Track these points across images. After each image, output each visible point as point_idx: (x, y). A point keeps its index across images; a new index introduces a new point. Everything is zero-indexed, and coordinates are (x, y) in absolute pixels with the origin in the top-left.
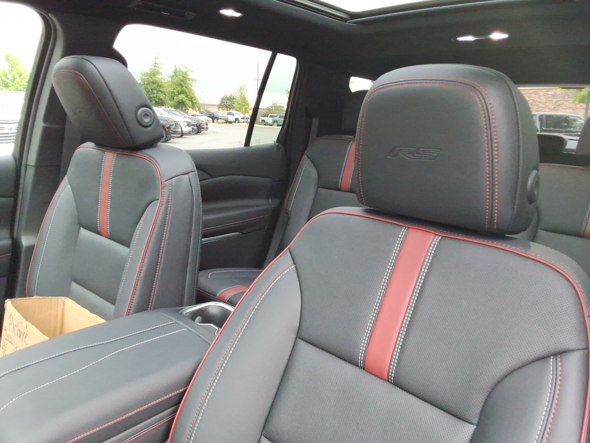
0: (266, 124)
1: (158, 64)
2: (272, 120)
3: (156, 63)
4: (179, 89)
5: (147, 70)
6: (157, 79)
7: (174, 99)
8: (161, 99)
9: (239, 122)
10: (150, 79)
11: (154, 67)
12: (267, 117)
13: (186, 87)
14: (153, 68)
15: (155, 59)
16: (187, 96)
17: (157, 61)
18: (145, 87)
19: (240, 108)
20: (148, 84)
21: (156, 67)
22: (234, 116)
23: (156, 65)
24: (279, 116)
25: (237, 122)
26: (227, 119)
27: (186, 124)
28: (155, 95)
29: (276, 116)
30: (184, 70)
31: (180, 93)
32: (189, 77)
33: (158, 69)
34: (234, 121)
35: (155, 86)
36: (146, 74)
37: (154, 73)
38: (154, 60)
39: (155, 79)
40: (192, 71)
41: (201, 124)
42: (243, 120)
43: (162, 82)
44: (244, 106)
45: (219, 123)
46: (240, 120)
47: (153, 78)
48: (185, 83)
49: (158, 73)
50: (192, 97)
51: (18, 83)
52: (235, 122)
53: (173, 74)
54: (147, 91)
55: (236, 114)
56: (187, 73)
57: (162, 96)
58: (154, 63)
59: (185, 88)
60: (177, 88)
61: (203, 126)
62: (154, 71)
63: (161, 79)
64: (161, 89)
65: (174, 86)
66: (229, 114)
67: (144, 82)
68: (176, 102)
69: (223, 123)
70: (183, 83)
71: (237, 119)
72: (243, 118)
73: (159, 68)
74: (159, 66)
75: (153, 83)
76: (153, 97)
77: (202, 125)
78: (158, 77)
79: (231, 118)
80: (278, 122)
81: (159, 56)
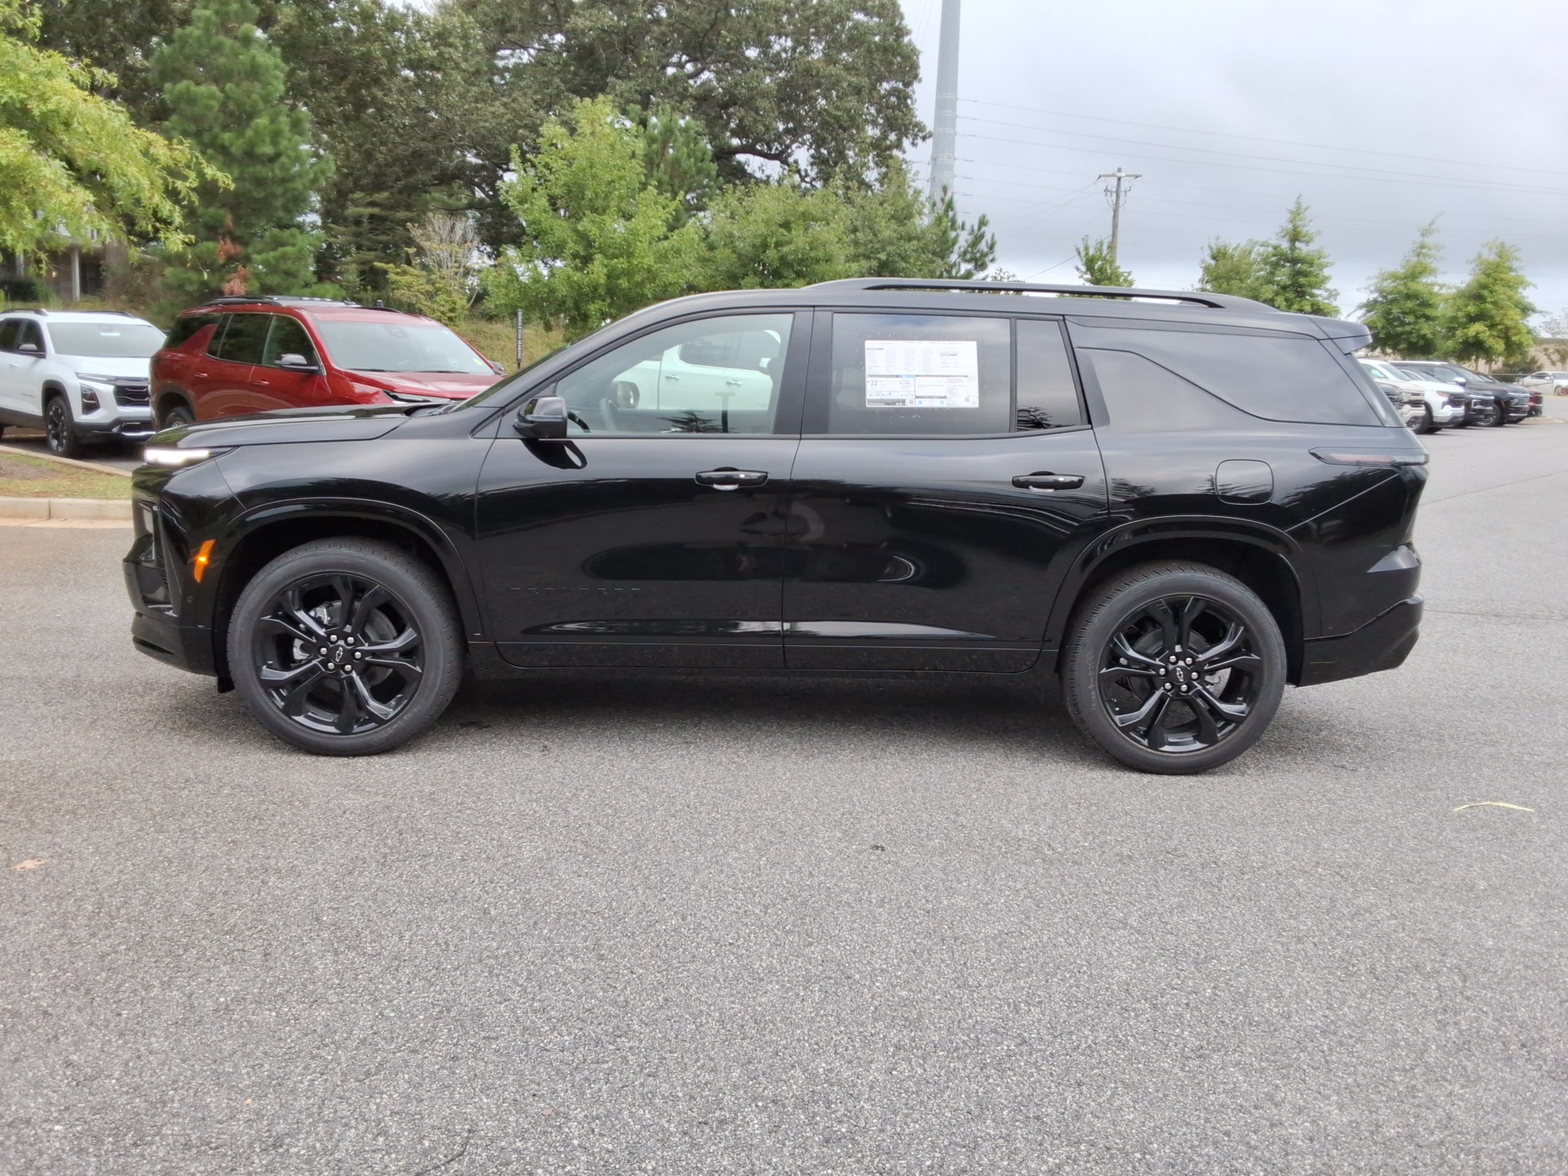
1: (1430, 249)
3: (1422, 247)
4: (1472, 309)
5: (1396, 266)
6: (1421, 287)
7: (1454, 336)
8: (1424, 337)
10: (1403, 288)
11: (1418, 256)
13: (1494, 303)
14: (1415, 259)
15: (1423, 235)
16: (1492, 327)
17: (1429, 240)
20: (1396, 300)
21: (1424, 255)
23: (1424, 251)
27: (1446, 399)
28: (1408, 328)
30: (1494, 258)
31: (1472, 319)
33: (1428, 261)
35: (1410, 304)
36: (1395, 277)
37: (1414, 273)
38: (1419, 239)
39: (1414, 286)
40: (1517, 259)
41: (1513, 398)
43: (1431, 293)
47: (1410, 284)
48: (1491, 292)
49: (1426, 271)
50: (1508, 329)
57: (1426, 329)
58: (1417, 245)
59: (1489, 306)
60: (1467, 306)
62: (1415, 266)
64: (1428, 311)
65: (1460, 302)
67: (1386, 298)
68: (1461, 343)
70: (1486, 293)
73: (1432, 257)
74: (1430, 253)
75: (1410, 297)
76: (1402, 333)
77: (1516, 401)
78: (1424, 280)
81: (1433, 227)
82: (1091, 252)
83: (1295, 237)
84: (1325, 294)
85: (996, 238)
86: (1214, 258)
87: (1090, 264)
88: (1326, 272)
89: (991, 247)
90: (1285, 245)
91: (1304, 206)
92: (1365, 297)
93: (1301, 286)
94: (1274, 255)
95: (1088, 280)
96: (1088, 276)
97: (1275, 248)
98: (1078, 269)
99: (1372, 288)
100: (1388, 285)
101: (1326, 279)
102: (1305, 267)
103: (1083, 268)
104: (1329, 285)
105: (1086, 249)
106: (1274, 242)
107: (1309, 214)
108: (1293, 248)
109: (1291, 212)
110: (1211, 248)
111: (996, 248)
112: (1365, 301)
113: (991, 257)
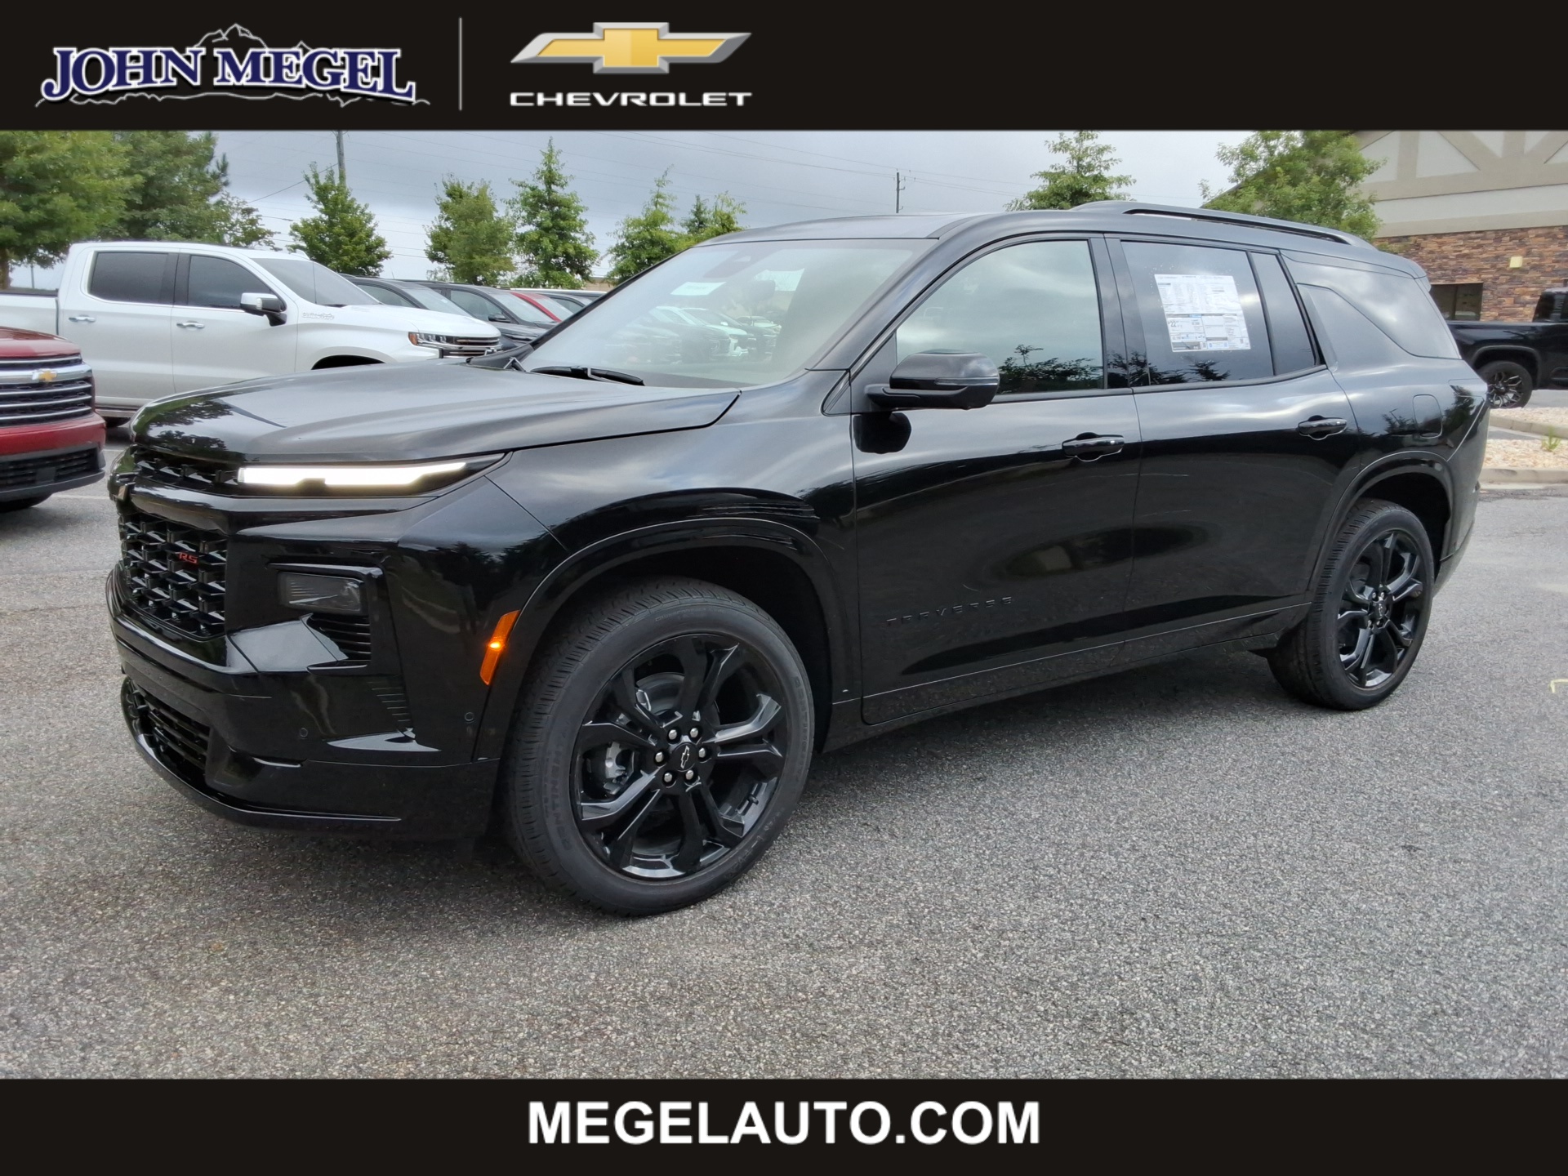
1: (665, 198)
3: (658, 196)
5: (639, 214)
6: (663, 235)
10: (647, 234)
11: (656, 205)
14: (654, 208)
15: (658, 185)
17: (663, 191)
18: (633, 253)
20: (641, 246)
21: (661, 204)
23: (660, 200)
30: (726, 210)
32: (735, 226)
33: (665, 210)
35: (657, 251)
36: (636, 223)
37: (654, 222)
38: (656, 189)
39: (656, 233)
40: (744, 212)
43: (669, 240)
47: (653, 231)
49: (664, 219)
51: (346, 253)
53: (693, 217)
54: (638, 264)
56: (732, 216)
58: (655, 195)
62: (654, 214)
63: (671, 232)
67: (632, 243)
73: (667, 206)
74: (666, 203)
75: (653, 243)
78: (663, 227)
81: (667, 178)
82: (323, 181)
83: (550, 179)
84: (583, 238)
85: (228, 160)
86: (450, 195)
87: (322, 193)
88: (582, 216)
89: (224, 168)
90: (542, 187)
91: (556, 149)
92: (614, 242)
93: (562, 229)
94: (534, 196)
95: (321, 211)
96: (321, 206)
97: (533, 189)
98: (309, 198)
99: (621, 233)
100: (633, 231)
101: (582, 224)
102: (564, 210)
103: (315, 198)
104: (587, 229)
105: (316, 176)
106: (531, 183)
107: (561, 158)
108: (549, 191)
109: (544, 154)
110: (445, 185)
111: (229, 170)
112: (614, 246)
113: (223, 180)
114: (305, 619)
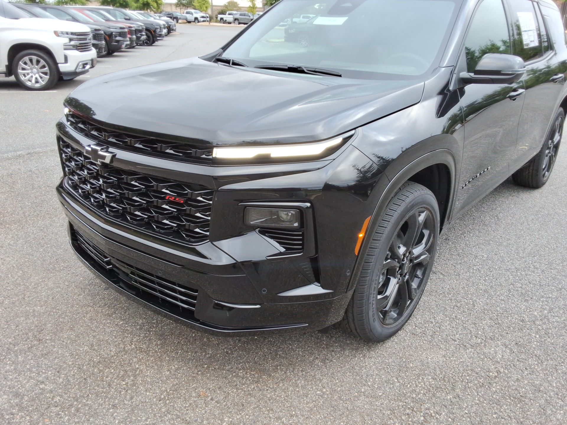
0: (225, 22)
2: (233, 18)
9: (199, 22)
12: (225, 14)
19: (200, 7)
22: (193, 15)
24: (239, 14)
25: (196, 21)
26: (187, 18)
29: (236, 14)
34: (194, 20)
42: (202, 19)
44: (204, 4)
45: (180, 23)
46: (199, 19)
52: (194, 22)
55: (196, 13)
61: (172, 27)
66: (187, 13)
68: (142, 4)
69: (184, 23)
71: (196, 19)
72: (203, 17)
79: (190, 17)
80: (239, 19)
114: (257, 230)
